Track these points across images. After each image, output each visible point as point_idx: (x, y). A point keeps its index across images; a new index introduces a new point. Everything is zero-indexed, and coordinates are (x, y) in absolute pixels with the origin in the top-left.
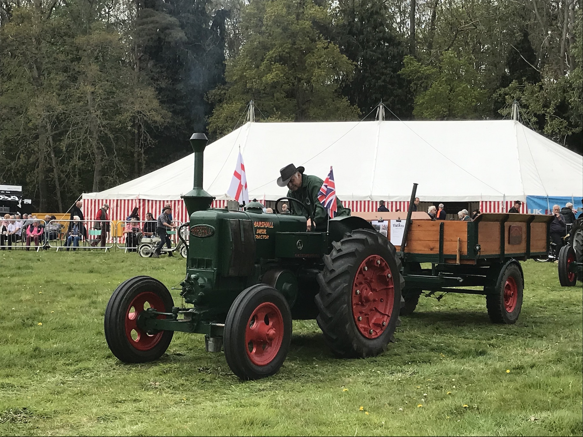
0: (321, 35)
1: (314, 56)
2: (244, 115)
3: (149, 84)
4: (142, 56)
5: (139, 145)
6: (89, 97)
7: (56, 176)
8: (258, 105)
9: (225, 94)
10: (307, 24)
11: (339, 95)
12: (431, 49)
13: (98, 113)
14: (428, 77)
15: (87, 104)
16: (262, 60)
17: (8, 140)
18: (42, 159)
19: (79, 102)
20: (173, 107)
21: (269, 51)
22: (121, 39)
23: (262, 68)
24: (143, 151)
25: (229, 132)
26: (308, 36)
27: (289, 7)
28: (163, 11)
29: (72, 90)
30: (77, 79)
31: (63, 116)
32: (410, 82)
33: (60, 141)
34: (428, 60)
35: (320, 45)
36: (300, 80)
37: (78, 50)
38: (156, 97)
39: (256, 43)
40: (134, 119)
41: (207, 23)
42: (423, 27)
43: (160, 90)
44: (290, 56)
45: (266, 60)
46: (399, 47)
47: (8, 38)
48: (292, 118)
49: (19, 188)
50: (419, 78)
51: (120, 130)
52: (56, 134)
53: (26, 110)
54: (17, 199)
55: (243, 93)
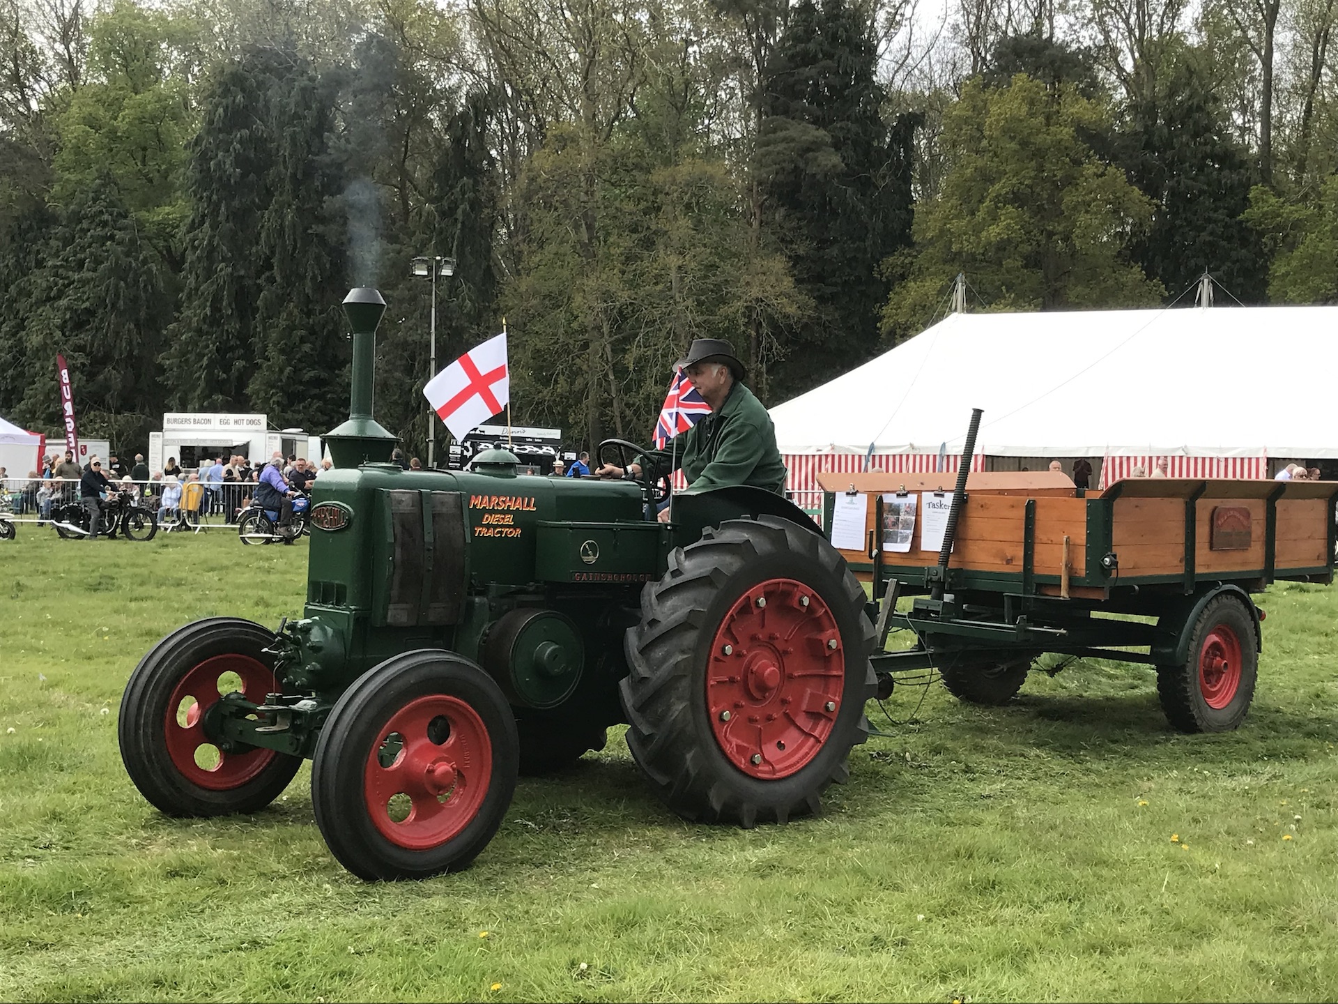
0: (1092, 152)
1: (1077, 190)
2: (946, 302)
3: (777, 250)
4: (766, 200)
5: (757, 357)
6: (673, 275)
7: (617, 413)
8: (973, 282)
9: (912, 263)
10: (1066, 132)
11: (1125, 261)
12: (1304, 172)
13: (689, 302)
14: (1297, 225)
15: (670, 289)
16: (981, 202)
17: (539, 351)
18: (593, 383)
19: (656, 284)
20: (819, 290)
21: (993, 184)
22: (729, 172)
23: (980, 215)
24: (764, 369)
25: (918, 331)
26: (1067, 155)
27: (1032, 103)
28: (803, 119)
29: (646, 263)
30: (653, 243)
31: (630, 308)
32: (1261, 234)
33: (625, 351)
34: (1296, 193)
35: (1089, 169)
36: (1050, 235)
37: (655, 193)
38: (789, 272)
39: (969, 171)
40: (750, 311)
41: (880, 137)
42: (1287, 132)
43: (796, 260)
44: (1033, 192)
45: (988, 199)
46: (1242, 171)
47: (540, 175)
48: (1036, 306)
49: (556, 434)
50: (1278, 228)
51: (726, 330)
52: (617, 340)
53: (569, 300)
54: (553, 452)
55: (945, 262)
